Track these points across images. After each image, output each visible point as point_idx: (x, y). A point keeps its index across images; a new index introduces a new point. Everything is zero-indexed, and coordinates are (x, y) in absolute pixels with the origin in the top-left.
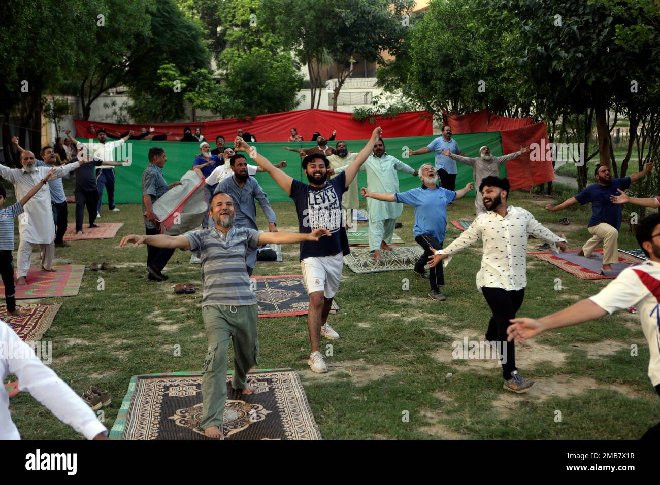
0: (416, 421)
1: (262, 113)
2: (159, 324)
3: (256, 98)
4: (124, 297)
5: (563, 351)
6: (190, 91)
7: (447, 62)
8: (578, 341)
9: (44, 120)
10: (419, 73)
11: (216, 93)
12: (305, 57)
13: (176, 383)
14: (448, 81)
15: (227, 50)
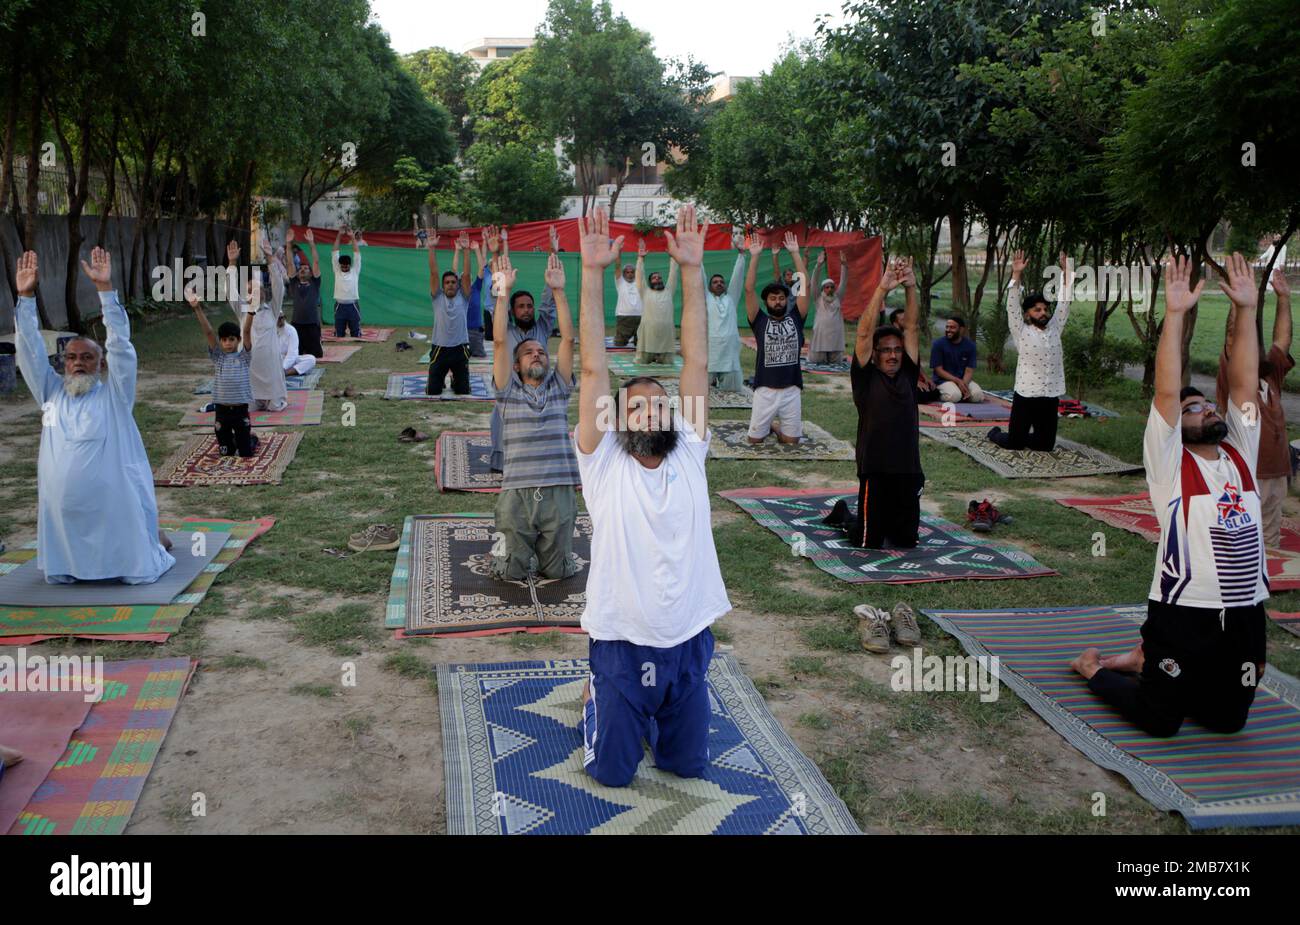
0: (774, 574)
1: (521, 221)
2: (427, 458)
3: (514, 202)
4: (379, 427)
5: (936, 500)
6: (434, 192)
7: (758, 160)
8: (952, 489)
9: (253, 226)
10: (721, 174)
11: (466, 195)
12: (574, 153)
13: (462, 525)
14: (757, 185)
15: (476, 145)
